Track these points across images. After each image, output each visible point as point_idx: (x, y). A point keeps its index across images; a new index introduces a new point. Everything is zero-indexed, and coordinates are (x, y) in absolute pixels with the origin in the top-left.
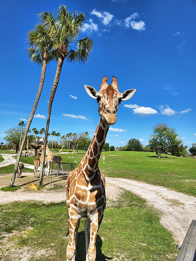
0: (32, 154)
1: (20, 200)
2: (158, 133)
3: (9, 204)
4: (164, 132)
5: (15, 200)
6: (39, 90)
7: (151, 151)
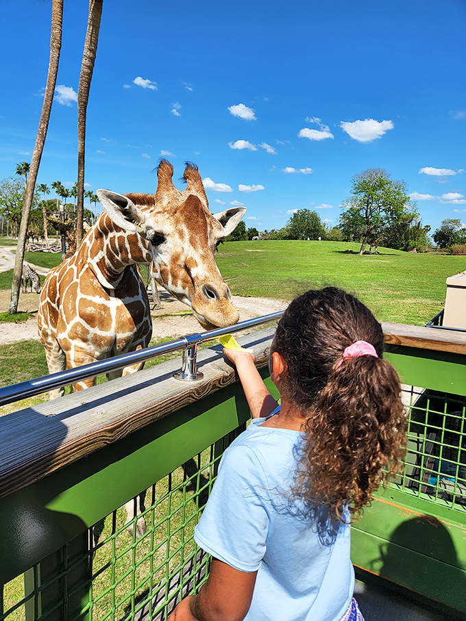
0: (58, 246)
1: (34, 338)
2: (363, 194)
3: (10, 345)
4: (379, 192)
5: (23, 339)
6: (51, 70)
7: (344, 241)
